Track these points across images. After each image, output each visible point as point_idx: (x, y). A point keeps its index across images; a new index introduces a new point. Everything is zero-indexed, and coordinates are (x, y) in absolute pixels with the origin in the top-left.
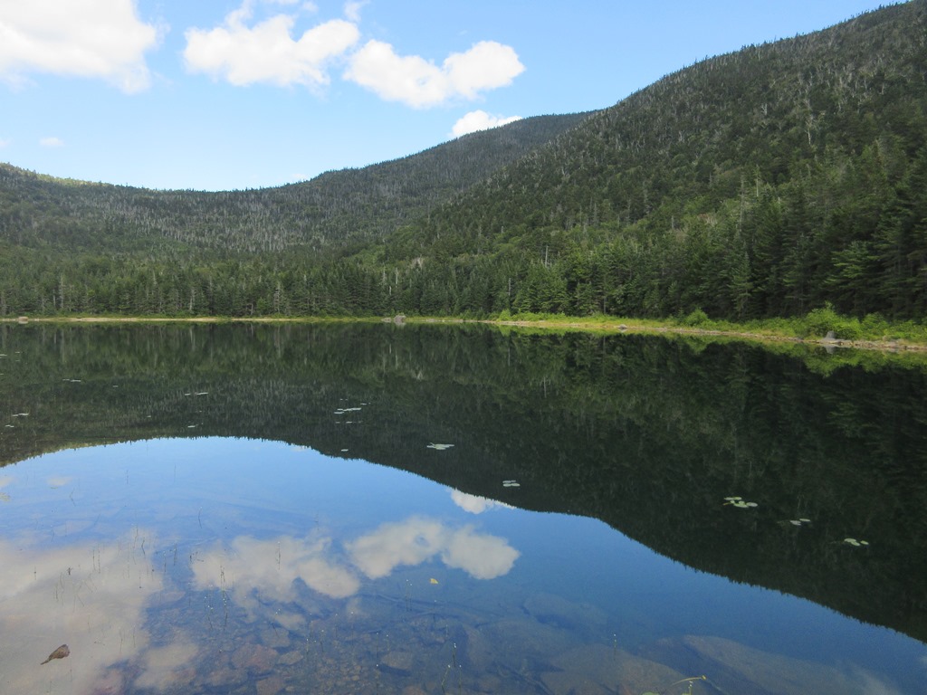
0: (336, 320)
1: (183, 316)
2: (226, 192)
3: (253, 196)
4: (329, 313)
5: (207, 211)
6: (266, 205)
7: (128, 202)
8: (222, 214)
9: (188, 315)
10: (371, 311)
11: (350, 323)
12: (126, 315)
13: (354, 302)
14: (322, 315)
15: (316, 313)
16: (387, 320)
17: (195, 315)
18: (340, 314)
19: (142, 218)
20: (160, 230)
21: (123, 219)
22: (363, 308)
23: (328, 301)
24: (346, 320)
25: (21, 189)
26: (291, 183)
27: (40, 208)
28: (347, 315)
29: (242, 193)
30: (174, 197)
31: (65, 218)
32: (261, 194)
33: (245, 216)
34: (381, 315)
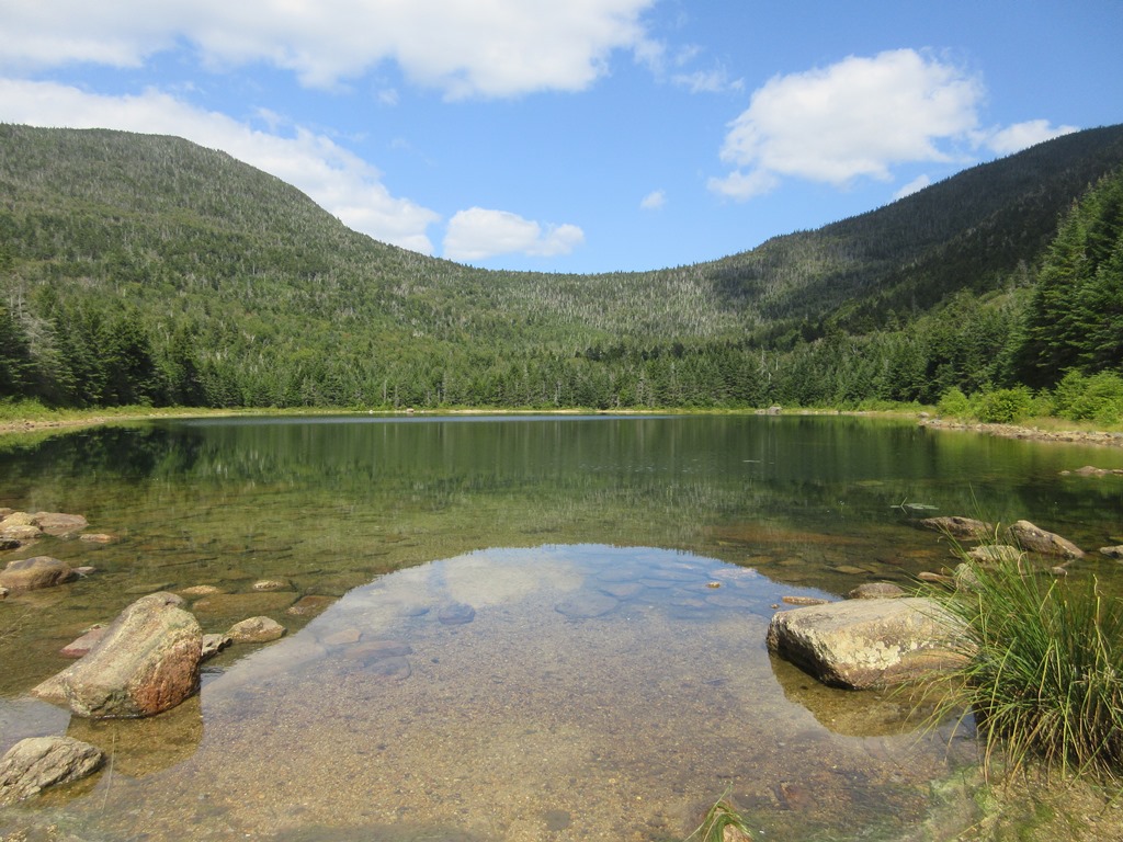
0: (703, 412)
1: (548, 408)
2: (655, 272)
3: (684, 274)
4: (695, 404)
5: (633, 295)
6: (697, 283)
7: (554, 290)
8: (648, 296)
9: (554, 406)
10: (746, 402)
11: (721, 415)
12: (497, 407)
13: (728, 392)
14: (688, 407)
15: (681, 404)
16: (760, 412)
17: (560, 406)
18: (709, 405)
19: (565, 307)
20: (581, 318)
21: (546, 308)
22: (738, 398)
23: (695, 390)
24: (715, 411)
25: (457, 285)
26: (730, 255)
27: (473, 303)
28: (718, 406)
29: (673, 271)
30: (598, 282)
31: (492, 311)
32: (693, 271)
33: (673, 298)
34: (756, 407)
